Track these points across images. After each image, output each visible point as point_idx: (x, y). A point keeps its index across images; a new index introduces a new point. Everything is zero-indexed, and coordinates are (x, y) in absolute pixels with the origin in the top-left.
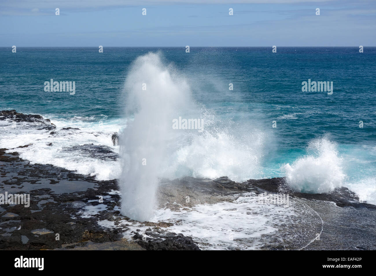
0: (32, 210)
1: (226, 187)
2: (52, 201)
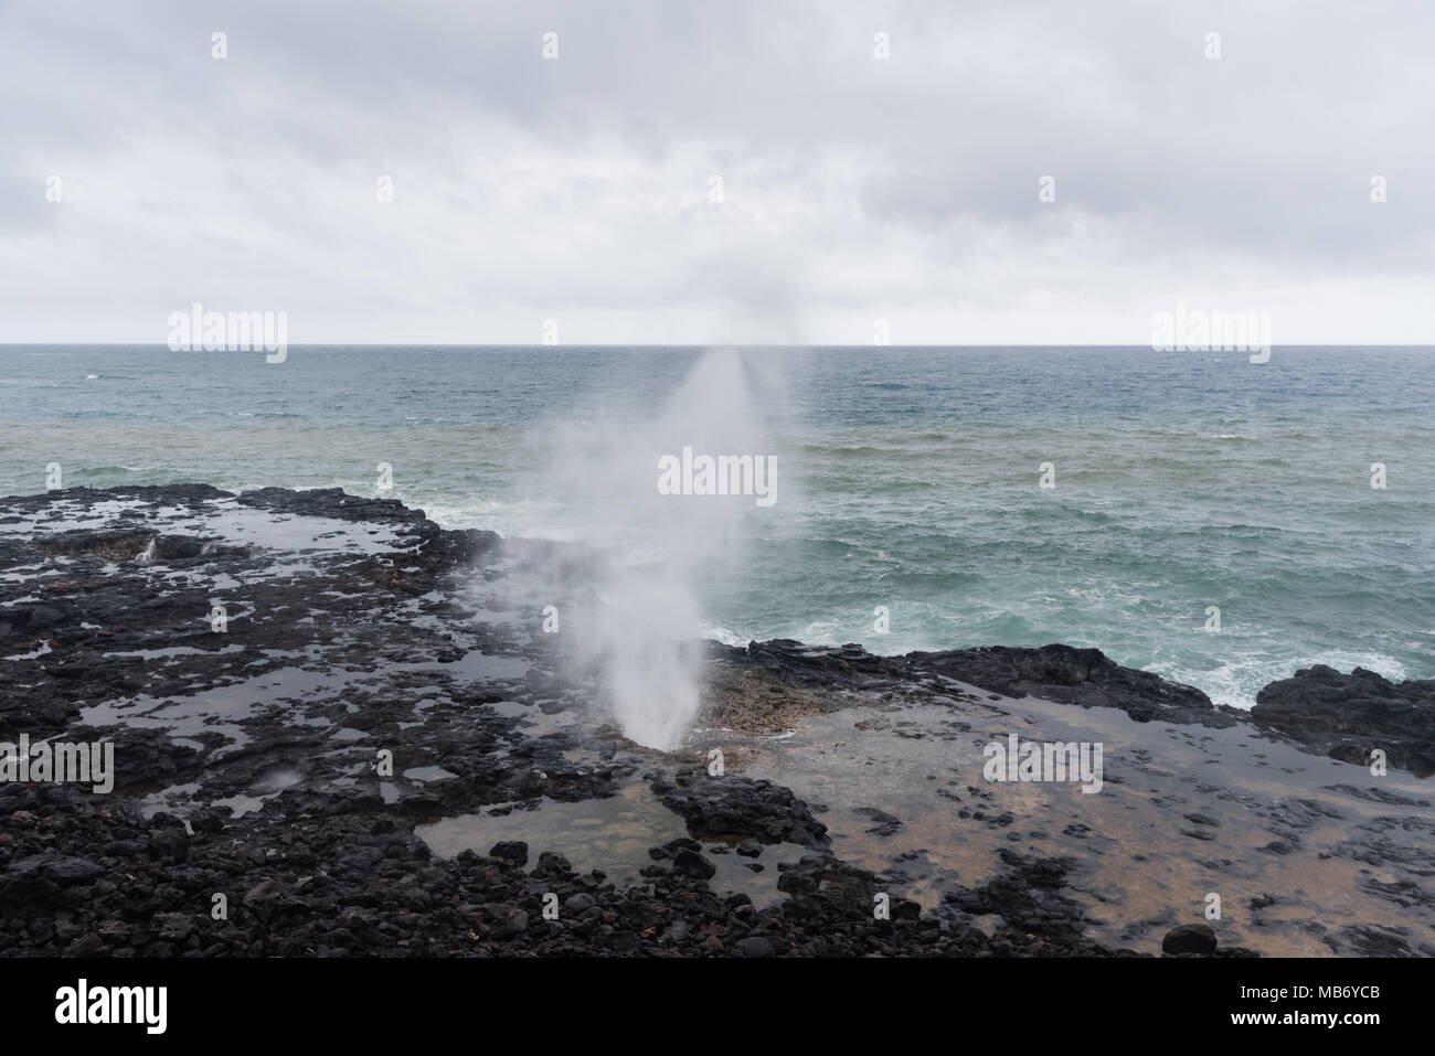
0: (400, 723)
1: (861, 670)
2: (448, 701)
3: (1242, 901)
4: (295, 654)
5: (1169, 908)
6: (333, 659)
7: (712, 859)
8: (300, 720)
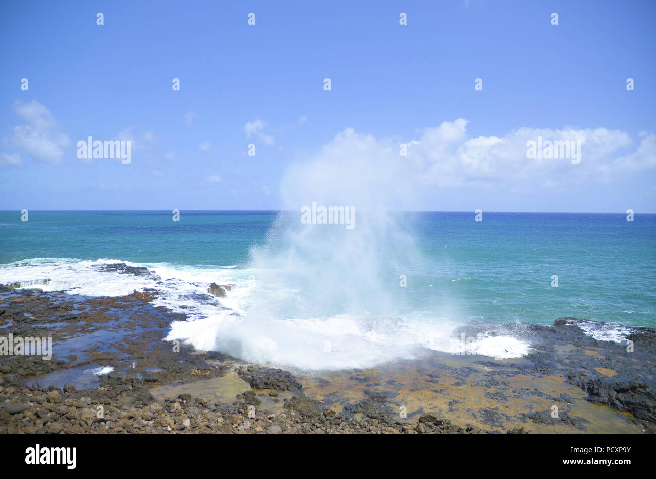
3: (446, 403)
4: (105, 325)
5: (421, 407)
6: (119, 327)
7: (260, 399)
8: (106, 350)
